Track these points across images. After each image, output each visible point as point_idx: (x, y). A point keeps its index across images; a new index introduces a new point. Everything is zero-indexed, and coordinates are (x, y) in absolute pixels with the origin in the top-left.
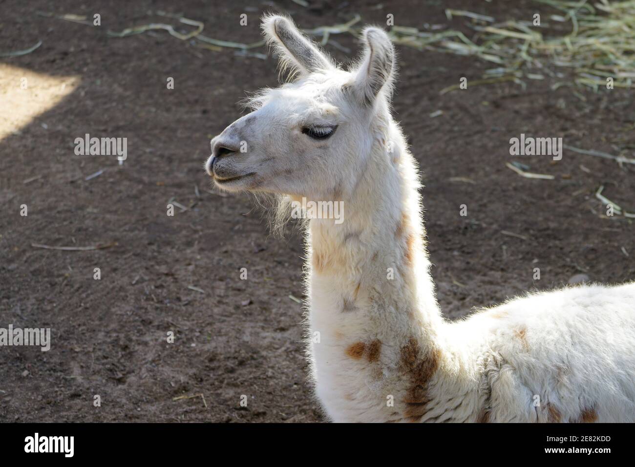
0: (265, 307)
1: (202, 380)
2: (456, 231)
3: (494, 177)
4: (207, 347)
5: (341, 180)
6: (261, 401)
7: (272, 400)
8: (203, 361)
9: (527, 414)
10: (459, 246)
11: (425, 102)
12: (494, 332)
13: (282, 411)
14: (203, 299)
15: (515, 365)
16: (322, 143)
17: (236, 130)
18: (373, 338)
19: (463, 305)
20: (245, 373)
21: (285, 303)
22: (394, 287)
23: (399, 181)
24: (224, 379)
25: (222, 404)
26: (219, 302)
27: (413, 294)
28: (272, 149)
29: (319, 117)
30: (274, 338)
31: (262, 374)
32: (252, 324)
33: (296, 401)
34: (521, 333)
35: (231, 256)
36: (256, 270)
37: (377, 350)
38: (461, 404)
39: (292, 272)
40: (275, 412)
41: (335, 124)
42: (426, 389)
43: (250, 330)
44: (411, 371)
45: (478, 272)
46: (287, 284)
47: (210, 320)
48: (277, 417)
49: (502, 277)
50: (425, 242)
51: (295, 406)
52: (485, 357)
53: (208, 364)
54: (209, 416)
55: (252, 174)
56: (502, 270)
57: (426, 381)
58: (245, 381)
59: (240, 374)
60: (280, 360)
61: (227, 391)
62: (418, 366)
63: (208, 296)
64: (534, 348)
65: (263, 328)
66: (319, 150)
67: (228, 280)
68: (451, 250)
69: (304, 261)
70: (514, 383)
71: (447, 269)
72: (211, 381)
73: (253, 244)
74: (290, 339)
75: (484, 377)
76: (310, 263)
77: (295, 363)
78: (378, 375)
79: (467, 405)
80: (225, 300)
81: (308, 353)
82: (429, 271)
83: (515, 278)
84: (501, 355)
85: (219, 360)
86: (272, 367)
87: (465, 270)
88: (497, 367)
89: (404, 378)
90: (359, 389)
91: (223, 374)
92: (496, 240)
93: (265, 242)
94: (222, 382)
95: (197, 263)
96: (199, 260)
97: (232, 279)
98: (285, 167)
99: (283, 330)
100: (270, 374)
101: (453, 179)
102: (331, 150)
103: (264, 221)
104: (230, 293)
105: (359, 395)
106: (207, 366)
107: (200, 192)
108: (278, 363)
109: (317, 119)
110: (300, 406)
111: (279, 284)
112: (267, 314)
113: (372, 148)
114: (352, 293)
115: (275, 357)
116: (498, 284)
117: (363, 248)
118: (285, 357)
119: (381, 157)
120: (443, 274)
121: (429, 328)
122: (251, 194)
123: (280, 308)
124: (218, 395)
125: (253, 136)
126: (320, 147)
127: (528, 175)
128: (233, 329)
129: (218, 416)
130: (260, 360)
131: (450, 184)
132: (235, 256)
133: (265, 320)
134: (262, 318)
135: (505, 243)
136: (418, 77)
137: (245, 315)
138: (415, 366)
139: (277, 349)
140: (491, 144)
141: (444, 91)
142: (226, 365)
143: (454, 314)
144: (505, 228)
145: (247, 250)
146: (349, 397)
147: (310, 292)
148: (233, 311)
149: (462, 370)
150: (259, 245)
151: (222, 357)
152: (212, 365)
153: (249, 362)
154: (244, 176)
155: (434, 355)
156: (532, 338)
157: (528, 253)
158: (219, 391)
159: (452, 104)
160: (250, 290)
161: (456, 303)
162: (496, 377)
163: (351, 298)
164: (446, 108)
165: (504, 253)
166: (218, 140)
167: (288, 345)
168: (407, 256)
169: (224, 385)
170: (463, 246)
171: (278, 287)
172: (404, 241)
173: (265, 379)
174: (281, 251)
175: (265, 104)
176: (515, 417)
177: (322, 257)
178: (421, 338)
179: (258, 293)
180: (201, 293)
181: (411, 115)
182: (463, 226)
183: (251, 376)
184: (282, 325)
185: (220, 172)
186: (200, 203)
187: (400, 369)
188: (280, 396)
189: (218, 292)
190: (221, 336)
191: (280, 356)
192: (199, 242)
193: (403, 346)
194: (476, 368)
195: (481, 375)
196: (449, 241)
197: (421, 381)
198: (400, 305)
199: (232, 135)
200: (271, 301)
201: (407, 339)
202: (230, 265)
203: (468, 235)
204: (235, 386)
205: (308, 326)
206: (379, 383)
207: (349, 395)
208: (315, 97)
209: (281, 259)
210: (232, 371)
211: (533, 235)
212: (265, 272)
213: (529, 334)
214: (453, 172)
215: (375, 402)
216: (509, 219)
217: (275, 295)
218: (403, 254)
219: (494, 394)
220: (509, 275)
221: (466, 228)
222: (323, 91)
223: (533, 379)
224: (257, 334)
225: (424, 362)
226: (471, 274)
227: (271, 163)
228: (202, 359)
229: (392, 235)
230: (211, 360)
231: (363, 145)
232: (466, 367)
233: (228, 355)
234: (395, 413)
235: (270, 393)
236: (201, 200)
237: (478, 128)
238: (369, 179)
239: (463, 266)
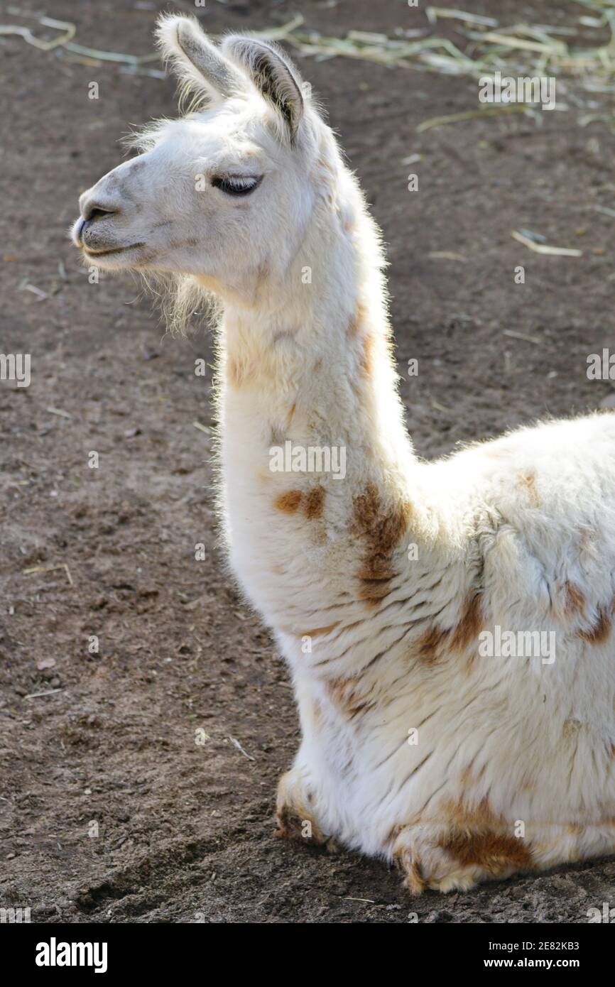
0: (158, 439)
1: (65, 545)
2: (438, 330)
3: (494, 251)
4: (73, 497)
5: (268, 254)
6: (152, 575)
7: (166, 575)
8: (67, 518)
9: (535, 598)
10: (441, 352)
11: (395, 143)
12: (489, 477)
13: (182, 591)
14: (69, 426)
15: (519, 525)
16: (241, 200)
17: (116, 181)
18: (313, 484)
19: (446, 439)
20: (128, 535)
21: (188, 433)
22: (345, 409)
23: (353, 256)
24: (98, 543)
25: (95, 580)
26: (93, 431)
27: (372, 422)
28: (169, 210)
29: (236, 161)
30: (171, 485)
31: (153, 536)
32: (140, 464)
33: (202, 576)
34: (528, 479)
35: (110, 365)
36: (147, 386)
37: (319, 502)
38: (440, 582)
39: (198, 389)
40: (171, 591)
41: (260, 173)
42: (390, 559)
43: (136, 472)
44: (368, 532)
45: (469, 390)
46: (190, 405)
47: (79, 458)
48: (174, 599)
49: (504, 397)
50: (390, 345)
51: (201, 583)
52: (475, 513)
53: (74, 521)
54: (75, 596)
55: (138, 245)
56: (505, 387)
57: (389, 547)
58: (128, 546)
59: (122, 537)
60: (179, 516)
61: (102, 560)
62: (378, 526)
63: (77, 422)
64: (547, 501)
65: (155, 469)
66: (237, 211)
67: (106, 400)
68: (430, 357)
69: (215, 372)
70: (517, 552)
71: (423, 386)
72: (79, 546)
73: (142, 347)
74: (193, 485)
75: (474, 543)
76: (223, 373)
77: (202, 520)
78: (321, 537)
79: (450, 582)
80: (101, 429)
81: (219, 504)
82: (396, 387)
83: (523, 400)
84: (498, 511)
85: (91, 517)
86: (168, 527)
87: (450, 387)
88: (493, 528)
89: (358, 542)
90: (292, 558)
91: (96, 536)
92: (496, 343)
93: (160, 345)
94: (94, 548)
95: (61, 374)
96: (63, 370)
97: (111, 398)
98: (187, 236)
99: (184, 472)
100: (164, 536)
101: (436, 255)
102: (254, 210)
103: (158, 313)
104: (109, 418)
105: (292, 566)
106: (73, 525)
107: (67, 271)
108: (177, 520)
109: (233, 165)
110: (207, 584)
111: (180, 406)
112: (162, 449)
113: (314, 208)
114: (284, 418)
115: (173, 512)
116: (497, 408)
117: (298, 353)
118: (186, 512)
119: (327, 223)
120: (418, 393)
121: (394, 471)
122: (138, 274)
123: (180, 441)
124: (89, 567)
125: (141, 190)
126: (238, 207)
127: (544, 250)
128: (112, 471)
129: (89, 597)
130: (151, 516)
131: (430, 262)
132: (116, 366)
133: (159, 458)
134: (153, 454)
135: (508, 348)
136: (386, 105)
137: (130, 450)
138: (374, 526)
139: (175, 500)
140: (489, 205)
141: (422, 127)
142: (101, 523)
143: (432, 450)
144: (509, 326)
145: (133, 356)
146: (278, 570)
147: (222, 416)
148: (112, 444)
149: (441, 532)
150: (151, 350)
151: (95, 511)
152: (81, 523)
153: (134, 519)
154: (127, 248)
155: (402, 511)
156: (544, 486)
157: (541, 363)
158: (91, 561)
159: (434, 146)
160: (136, 414)
161: (436, 435)
162: (492, 542)
163: (282, 426)
164: (425, 151)
165: (508, 362)
166: (89, 196)
167: (191, 494)
168: (364, 365)
169: (97, 552)
170: (447, 353)
171: (178, 411)
172: (360, 343)
173: (156, 543)
174: (183, 358)
175: (158, 143)
176: (519, 601)
177: (241, 365)
178: (384, 485)
179: (148, 418)
180: (66, 419)
181: (375, 161)
182: (447, 323)
183: (138, 539)
184: (183, 466)
185: (92, 242)
186: (66, 288)
187: (353, 529)
188: (179, 568)
189: (90, 416)
190: (94, 480)
191: (180, 510)
192: (64, 344)
193: (356, 496)
194: (463, 530)
195: (469, 539)
196: (427, 344)
197: (383, 547)
198: (354, 436)
199: (109, 190)
200: (168, 431)
201: (363, 487)
202: (109, 378)
203: (456, 335)
204: (115, 553)
205: (219, 466)
206: (322, 549)
207: (278, 567)
208: (231, 134)
209: (183, 369)
210: (110, 531)
211: (551, 337)
212: (159, 388)
213: (540, 481)
214: (434, 244)
215: (316, 576)
216: (515, 313)
217: (173, 421)
218: (358, 362)
219: (487, 568)
220: (514, 395)
221: (452, 326)
222: (241, 124)
223: (546, 546)
224: (147, 478)
225: (387, 520)
226: (459, 392)
227: (166, 229)
228: (66, 513)
229: (343, 335)
230: (80, 516)
231: (301, 204)
232: (448, 528)
233: (104, 509)
234: (344, 594)
235: (164, 564)
236: (68, 282)
237: (471, 180)
238: (309, 253)
239: (448, 381)
